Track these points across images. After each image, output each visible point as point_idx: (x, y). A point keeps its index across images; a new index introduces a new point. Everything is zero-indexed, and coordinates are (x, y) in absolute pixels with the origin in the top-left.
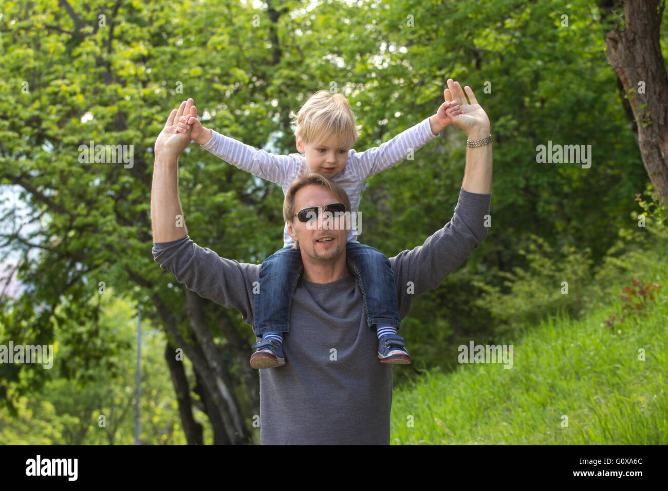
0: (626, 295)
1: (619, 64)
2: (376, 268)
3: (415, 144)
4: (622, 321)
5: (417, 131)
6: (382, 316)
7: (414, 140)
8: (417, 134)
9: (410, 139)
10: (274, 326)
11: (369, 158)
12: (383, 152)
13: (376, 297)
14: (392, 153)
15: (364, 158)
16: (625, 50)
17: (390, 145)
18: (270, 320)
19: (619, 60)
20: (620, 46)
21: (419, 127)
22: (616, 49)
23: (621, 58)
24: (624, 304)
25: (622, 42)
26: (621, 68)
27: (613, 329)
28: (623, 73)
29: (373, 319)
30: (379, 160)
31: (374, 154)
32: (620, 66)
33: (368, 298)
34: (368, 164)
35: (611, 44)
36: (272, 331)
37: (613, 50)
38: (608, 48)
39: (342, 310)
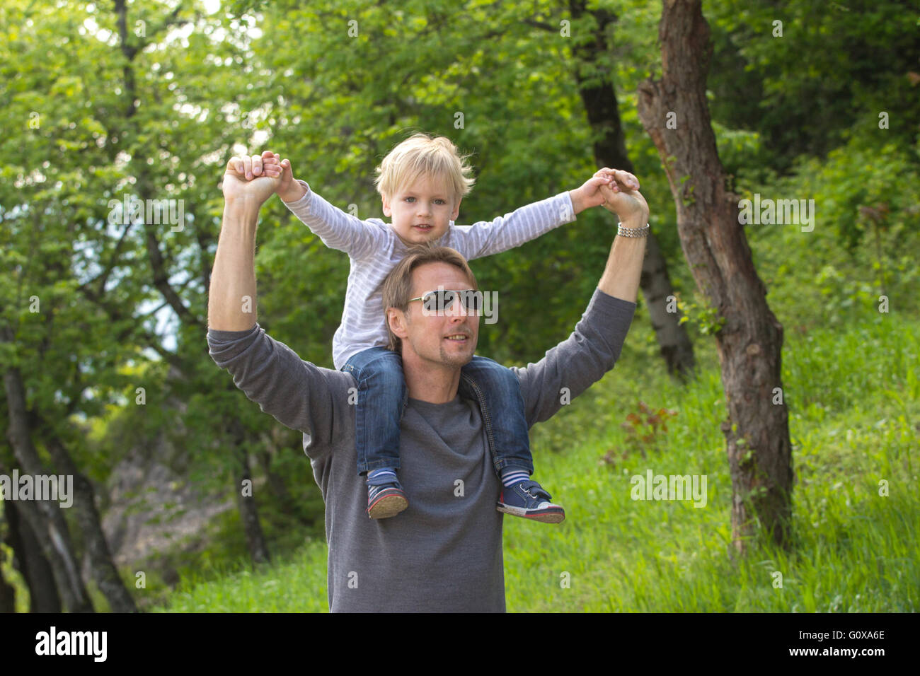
0: (630, 424)
1: (653, 123)
2: (508, 389)
3: (547, 224)
4: (625, 457)
5: (551, 206)
6: (518, 455)
7: (545, 219)
8: (551, 211)
9: (541, 216)
10: (390, 459)
11: (480, 235)
12: (501, 229)
13: (509, 429)
14: (514, 232)
15: (473, 234)
16: (662, 106)
17: (510, 220)
18: (384, 451)
19: (655, 119)
20: (656, 100)
21: (554, 202)
22: (650, 103)
23: (656, 115)
24: (627, 436)
25: (658, 95)
26: (656, 129)
27: (614, 467)
28: (659, 135)
29: (505, 459)
30: (494, 240)
31: (486, 230)
32: (655, 126)
33: (495, 430)
34: (478, 243)
35: (644, 97)
36: (388, 466)
37: (646, 106)
38: (640, 103)
39: (464, 442)
